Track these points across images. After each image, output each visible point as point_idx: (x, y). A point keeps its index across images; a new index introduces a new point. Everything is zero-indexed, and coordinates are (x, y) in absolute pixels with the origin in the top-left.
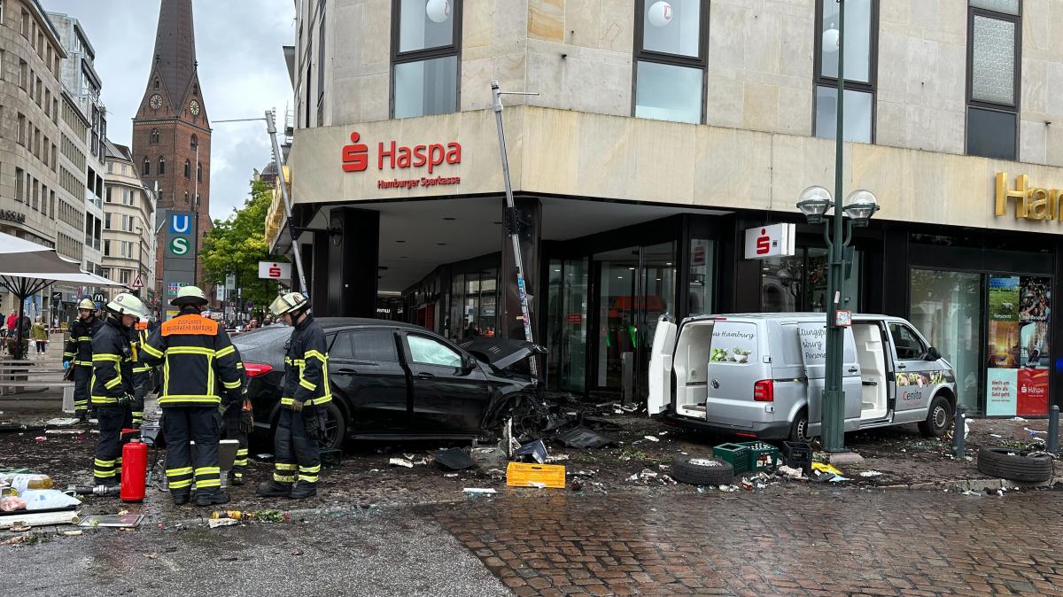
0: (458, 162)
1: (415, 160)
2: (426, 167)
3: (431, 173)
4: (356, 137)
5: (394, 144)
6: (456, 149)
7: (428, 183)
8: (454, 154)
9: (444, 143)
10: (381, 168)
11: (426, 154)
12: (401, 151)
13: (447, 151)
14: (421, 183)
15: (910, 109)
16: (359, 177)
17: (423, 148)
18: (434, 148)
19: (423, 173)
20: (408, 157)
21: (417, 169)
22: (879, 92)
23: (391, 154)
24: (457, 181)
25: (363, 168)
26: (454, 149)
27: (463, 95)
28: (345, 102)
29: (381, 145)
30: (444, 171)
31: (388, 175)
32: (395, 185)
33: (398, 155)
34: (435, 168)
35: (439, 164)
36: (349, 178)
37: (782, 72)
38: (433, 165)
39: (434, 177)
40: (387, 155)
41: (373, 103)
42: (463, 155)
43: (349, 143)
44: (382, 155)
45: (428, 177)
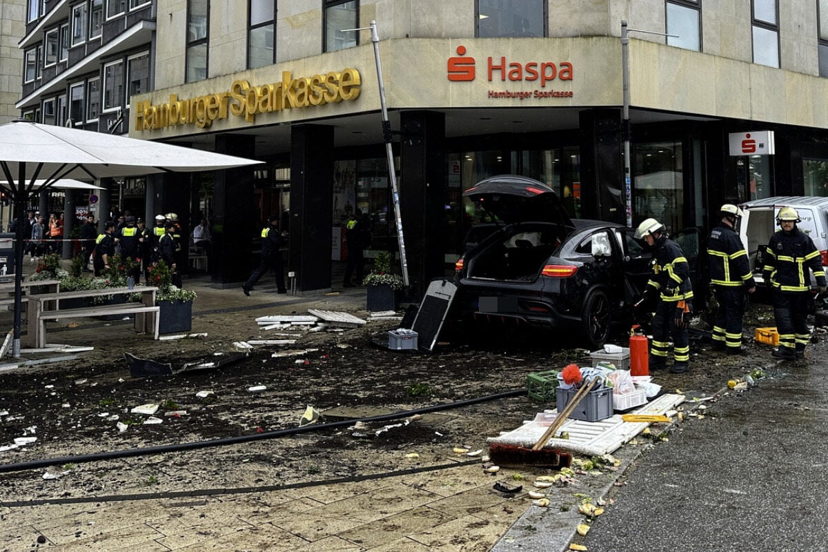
0: (570, 79)
1: (525, 75)
2: (539, 81)
3: (543, 86)
4: (461, 50)
5: (503, 59)
6: (568, 68)
7: (539, 95)
8: (567, 72)
9: (556, 62)
10: (490, 80)
11: (538, 69)
12: (512, 65)
13: (559, 69)
14: (533, 95)
15: (795, 44)
16: (466, 86)
17: (535, 65)
18: (544, 66)
19: (536, 86)
20: (519, 71)
21: (530, 83)
22: (781, 31)
23: (501, 68)
24: (570, 95)
25: (471, 78)
26: (566, 68)
27: (550, 20)
28: (424, 14)
29: (490, 59)
30: (557, 86)
31: (498, 86)
32: (508, 95)
33: (508, 70)
34: (547, 83)
35: (550, 79)
36: (454, 87)
37: (736, 15)
38: (546, 80)
39: (548, 89)
40: (497, 68)
41: (457, 18)
42: (575, 74)
43: (454, 54)
44: (492, 68)
45: (541, 90)
